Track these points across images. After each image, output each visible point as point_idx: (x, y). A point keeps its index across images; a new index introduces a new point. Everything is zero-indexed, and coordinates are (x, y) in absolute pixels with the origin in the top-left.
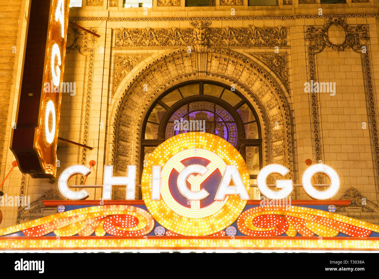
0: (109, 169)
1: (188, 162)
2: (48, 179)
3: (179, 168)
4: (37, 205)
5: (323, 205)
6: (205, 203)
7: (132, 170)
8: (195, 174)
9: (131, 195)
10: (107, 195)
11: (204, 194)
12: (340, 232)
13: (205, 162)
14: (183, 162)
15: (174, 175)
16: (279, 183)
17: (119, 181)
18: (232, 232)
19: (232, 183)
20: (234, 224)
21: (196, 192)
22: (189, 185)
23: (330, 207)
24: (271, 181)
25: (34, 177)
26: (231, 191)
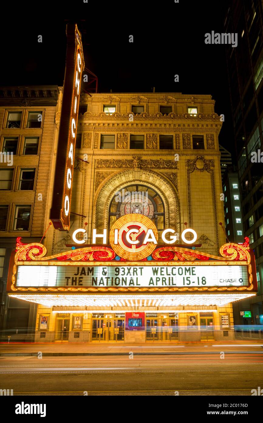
0: (95, 231)
1: (130, 228)
2: (66, 232)
3: (127, 230)
4: (61, 243)
5: (190, 247)
6: (138, 246)
7: (105, 231)
8: (134, 233)
9: (105, 242)
10: (94, 242)
11: (137, 242)
12: (196, 258)
13: (138, 228)
14: (128, 227)
15: (124, 233)
16: (171, 237)
17: (100, 236)
18: (150, 258)
19: (150, 237)
20: (151, 255)
21: (134, 241)
22: (131, 238)
23: (192, 248)
24: (168, 236)
25: (60, 230)
26: (150, 240)
